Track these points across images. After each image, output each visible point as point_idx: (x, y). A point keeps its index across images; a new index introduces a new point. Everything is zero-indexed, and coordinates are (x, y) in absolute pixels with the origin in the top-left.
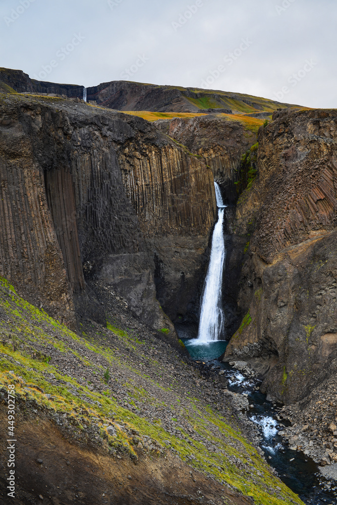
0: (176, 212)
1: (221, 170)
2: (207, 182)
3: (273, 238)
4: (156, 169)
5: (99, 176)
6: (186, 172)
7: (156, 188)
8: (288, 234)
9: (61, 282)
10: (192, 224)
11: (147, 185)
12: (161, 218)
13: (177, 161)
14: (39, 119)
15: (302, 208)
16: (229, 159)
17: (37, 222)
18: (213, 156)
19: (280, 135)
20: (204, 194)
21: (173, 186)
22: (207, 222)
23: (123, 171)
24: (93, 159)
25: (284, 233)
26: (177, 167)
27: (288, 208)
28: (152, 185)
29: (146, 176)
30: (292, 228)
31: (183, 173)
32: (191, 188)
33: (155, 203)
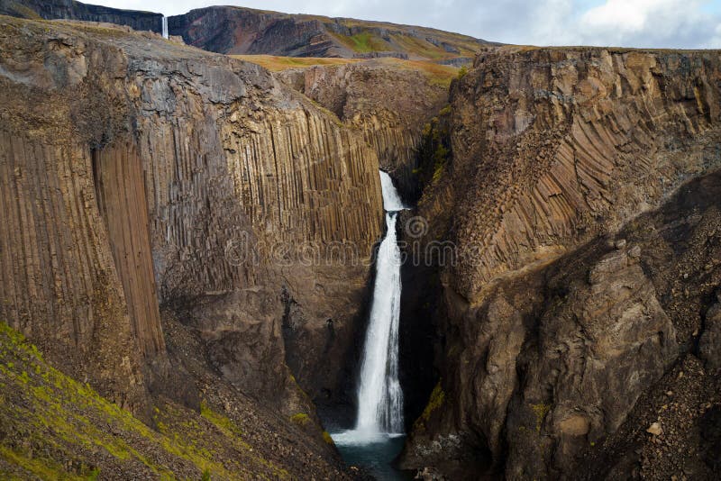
0: (318, 220)
1: (390, 150)
2: (368, 169)
3: (477, 260)
4: (283, 149)
5: (188, 162)
6: (332, 154)
7: (284, 181)
8: (502, 253)
9: (121, 337)
10: (344, 240)
11: (268, 176)
12: (292, 230)
13: (318, 137)
14: (82, 62)
15: (524, 210)
16: (403, 132)
17: (78, 235)
18: (377, 127)
19: (485, 90)
20: (364, 190)
21: (312, 177)
22: (368, 236)
23: (228, 152)
24: (177, 133)
25: (496, 252)
26: (318, 146)
27: (500, 210)
28: (277, 176)
29: (267, 160)
30: (508, 244)
31: (327, 156)
32: (341, 180)
33: (282, 205)
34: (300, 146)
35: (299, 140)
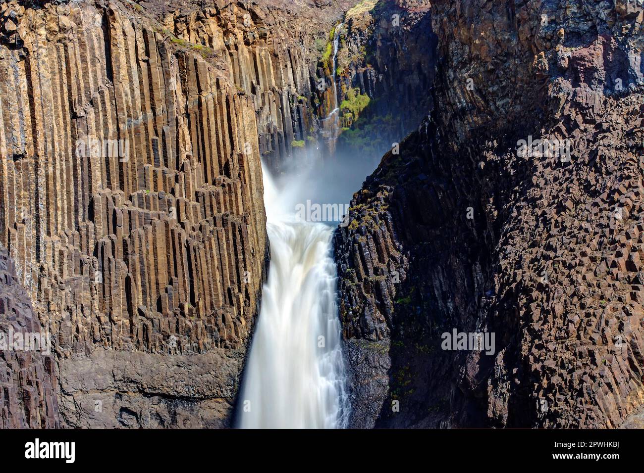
0: (126, 260)
3: (593, 378)
4: (51, 95)
6: (160, 107)
7: (51, 169)
10: (187, 306)
11: (16, 156)
12: (67, 283)
13: (130, 69)
20: (230, 189)
26: (128, 89)
28: (36, 156)
31: (150, 113)
32: (180, 167)
33: (43, 225)
34: (87, 89)
35: (85, 75)
